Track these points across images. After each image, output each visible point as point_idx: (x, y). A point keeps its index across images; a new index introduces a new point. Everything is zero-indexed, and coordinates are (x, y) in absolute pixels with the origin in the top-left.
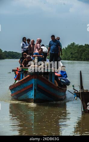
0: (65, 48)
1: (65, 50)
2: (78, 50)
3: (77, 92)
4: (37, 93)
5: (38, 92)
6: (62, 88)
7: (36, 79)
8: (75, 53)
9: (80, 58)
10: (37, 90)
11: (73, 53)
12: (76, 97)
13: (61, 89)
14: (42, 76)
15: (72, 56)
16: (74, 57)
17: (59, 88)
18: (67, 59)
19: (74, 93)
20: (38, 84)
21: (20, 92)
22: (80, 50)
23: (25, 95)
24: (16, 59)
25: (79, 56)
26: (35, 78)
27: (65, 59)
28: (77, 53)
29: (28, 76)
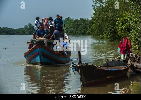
2: (73, 25)
3: (75, 66)
5: (43, 57)
8: (71, 27)
9: (76, 32)
11: (68, 27)
12: (74, 71)
15: (67, 31)
16: (69, 32)
19: (72, 67)
20: (42, 52)
22: (75, 24)
24: (10, 35)
25: (75, 30)
26: (40, 47)
28: (72, 27)
29: (35, 46)
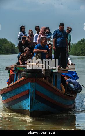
0: (75, 44)
1: (75, 46)
4: (35, 103)
5: (36, 101)
6: (71, 95)
7: (33, 84)
10: (35, 98)
11: (83, 48)
13: (69, 96)
14: (43, 78)
15: (82, 52)
16: (84, 53)
17: (66, 95)
18: (77, 54)
20: (36, 90)
21: (12, 99)
23: (19, 104)
26: (32, 82)
27: (75, 55)
